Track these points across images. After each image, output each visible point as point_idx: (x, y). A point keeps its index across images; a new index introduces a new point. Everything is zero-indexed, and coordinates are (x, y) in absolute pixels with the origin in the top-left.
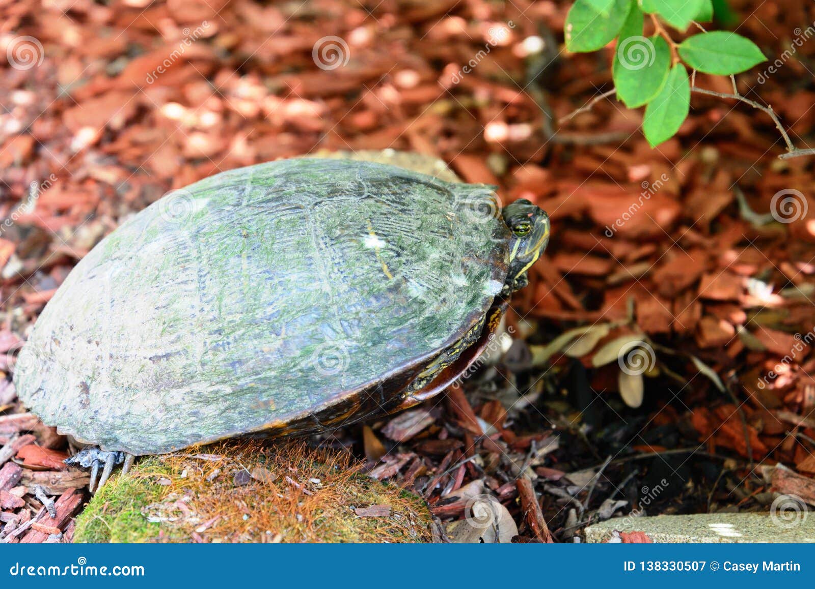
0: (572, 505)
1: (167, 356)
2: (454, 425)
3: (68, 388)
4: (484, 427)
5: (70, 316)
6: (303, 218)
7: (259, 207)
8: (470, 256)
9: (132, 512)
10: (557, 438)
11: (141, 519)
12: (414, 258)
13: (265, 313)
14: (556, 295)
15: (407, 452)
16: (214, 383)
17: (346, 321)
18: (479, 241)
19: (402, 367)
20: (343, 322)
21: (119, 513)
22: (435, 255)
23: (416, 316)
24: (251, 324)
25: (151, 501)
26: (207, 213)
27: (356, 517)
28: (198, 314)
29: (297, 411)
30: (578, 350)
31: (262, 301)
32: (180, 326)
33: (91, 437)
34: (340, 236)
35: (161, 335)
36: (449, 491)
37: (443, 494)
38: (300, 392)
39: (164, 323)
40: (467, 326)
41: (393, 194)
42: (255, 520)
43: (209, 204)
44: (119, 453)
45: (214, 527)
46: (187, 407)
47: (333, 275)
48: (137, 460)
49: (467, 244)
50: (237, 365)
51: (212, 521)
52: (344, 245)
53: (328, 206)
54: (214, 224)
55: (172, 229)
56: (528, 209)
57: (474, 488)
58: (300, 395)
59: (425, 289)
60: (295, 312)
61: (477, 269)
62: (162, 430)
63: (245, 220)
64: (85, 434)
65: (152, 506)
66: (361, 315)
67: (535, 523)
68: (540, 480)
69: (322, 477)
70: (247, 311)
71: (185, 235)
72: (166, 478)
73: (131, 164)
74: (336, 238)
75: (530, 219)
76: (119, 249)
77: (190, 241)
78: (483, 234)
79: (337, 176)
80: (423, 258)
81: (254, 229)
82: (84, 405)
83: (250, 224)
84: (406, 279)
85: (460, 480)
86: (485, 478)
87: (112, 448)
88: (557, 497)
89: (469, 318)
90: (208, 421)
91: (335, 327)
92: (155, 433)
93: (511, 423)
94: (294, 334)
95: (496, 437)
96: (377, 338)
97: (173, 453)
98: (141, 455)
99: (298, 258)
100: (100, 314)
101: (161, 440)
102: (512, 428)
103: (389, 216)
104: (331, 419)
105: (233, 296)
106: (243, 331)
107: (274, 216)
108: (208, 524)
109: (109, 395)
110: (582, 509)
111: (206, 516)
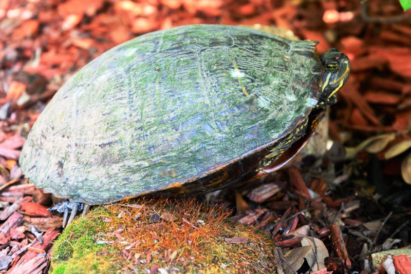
0: (365, 241)
1: (110, 144)
2: (292, 192)
3: (51, 165)
4: (312, 194)
5: (52, 122)
6: (194, 59)
7: (167, 53)
8: (298, 83)
9: (87, 238)
10: (359, 201)
11: (92, 242)
12: (263, 83)
13: (169, 117)
14: (365, 116)
15: (262, 209)
16: (138, 160)
17: (219, 121)
18: (304, 73)
19: (253, 150)
20: (217, 122)
21: (79, 239)
22: (275, 81)
23: (263, 119)
24: (160, 124)
25: (98, 231)
26: (135, 56)
27: (226, 243)
28: (128, 118)
29: (189, 177)
30: (375, 149)
31: (168, 109)
32: (117, 125)
33: (64, 194)
34: (216, 70)
35: (106, 131)
36: (288, 232)
37: (284, 234)
38: (190, 166)
39: (108, 124)
40: (295, 125)
41: (251, 45)
42: (161, 242)
43: (137, 52)
44: (81, 203)
45: (136, 246)
46: (121, 175)
47: (211, 94)
48: (91, 208)
49: (296, 75)
50: (152, 149)
51: (135, 243)
52: (218, 76)
53: (209, 52)
54: (139, 63)
55: (114, 67)
56: (336, 55)
57: (303, 230)
58: (191, 168)
59: (269, 102)
60: (187, 116)
61: (302, 90)
62: (106, 190)
63: (158, 61)
64: (60, 192)
65: (99, 234)
66: (228, 118)
67: (338, 249)
68: (346, 227)
69: (206, 220)
70: (158, 116)
71: (121, 70)
72: (108, 218)
73: (100, 37)
74: (214, 71)
75: (337, 60)
76: (82, 80)
77: (124, 73)
78: (307, 69)
79: (216, 34)
80: (268, 84)
81: (163, 66)
82: (60, 175)
83: (161, 63)
84: (257, 97)
85: (295, 225)
86: (311, 224)
87: (76, 201)
88: (356, 237)
89: (296, 120)
90: (134, 184)
91: (212, 125)
92: (102, 191)
93: (330, 192)
94: (187, 130)
95: (319, 200)
96: (239, 132)
97: (113, 203)
98: (94, 204)
99: (190, 83)
100: (70, 119)
101: (106, 195)
102: (330, 195)
103: (248, 58)
104: (210, 183)
105: (150, 106)
106: (155, 128)
107: (176, 58)
108: (132, 245)
109: (75, 168)
110: (371, 244)
111: (132, 240)
